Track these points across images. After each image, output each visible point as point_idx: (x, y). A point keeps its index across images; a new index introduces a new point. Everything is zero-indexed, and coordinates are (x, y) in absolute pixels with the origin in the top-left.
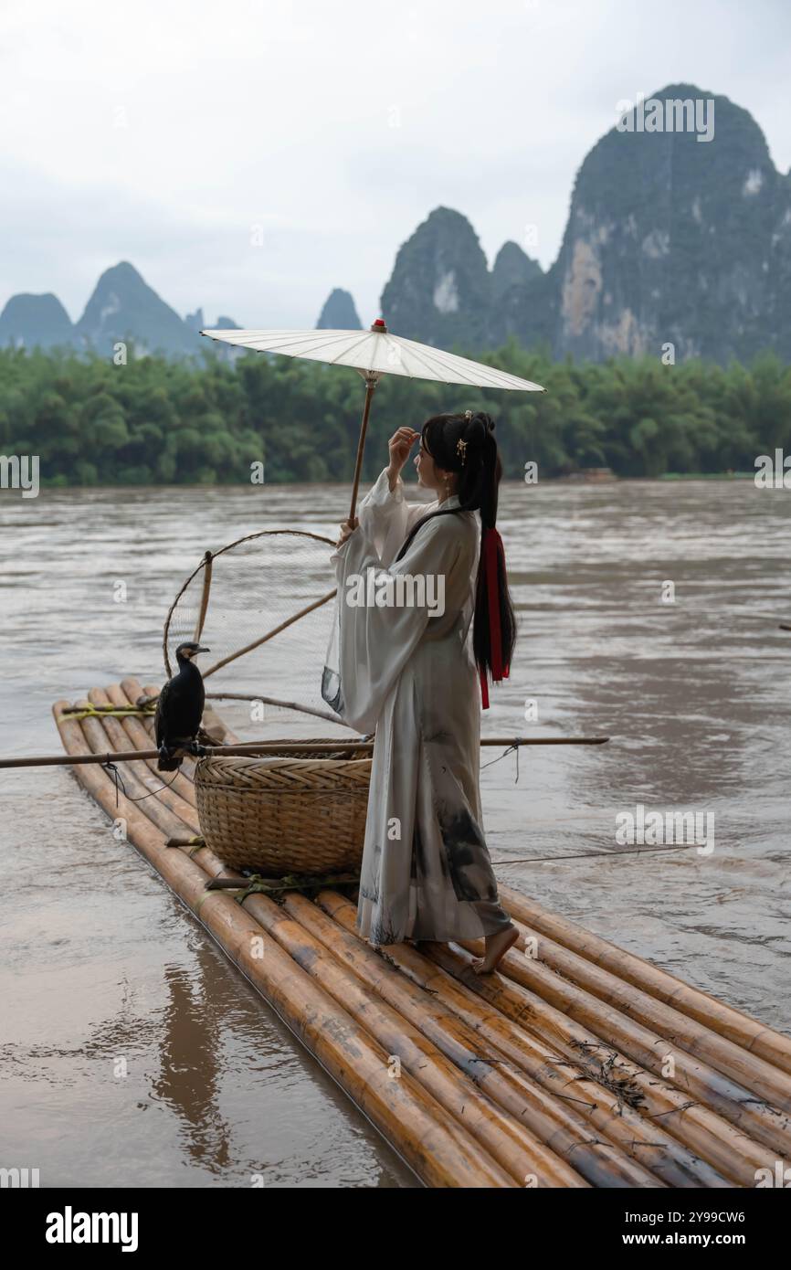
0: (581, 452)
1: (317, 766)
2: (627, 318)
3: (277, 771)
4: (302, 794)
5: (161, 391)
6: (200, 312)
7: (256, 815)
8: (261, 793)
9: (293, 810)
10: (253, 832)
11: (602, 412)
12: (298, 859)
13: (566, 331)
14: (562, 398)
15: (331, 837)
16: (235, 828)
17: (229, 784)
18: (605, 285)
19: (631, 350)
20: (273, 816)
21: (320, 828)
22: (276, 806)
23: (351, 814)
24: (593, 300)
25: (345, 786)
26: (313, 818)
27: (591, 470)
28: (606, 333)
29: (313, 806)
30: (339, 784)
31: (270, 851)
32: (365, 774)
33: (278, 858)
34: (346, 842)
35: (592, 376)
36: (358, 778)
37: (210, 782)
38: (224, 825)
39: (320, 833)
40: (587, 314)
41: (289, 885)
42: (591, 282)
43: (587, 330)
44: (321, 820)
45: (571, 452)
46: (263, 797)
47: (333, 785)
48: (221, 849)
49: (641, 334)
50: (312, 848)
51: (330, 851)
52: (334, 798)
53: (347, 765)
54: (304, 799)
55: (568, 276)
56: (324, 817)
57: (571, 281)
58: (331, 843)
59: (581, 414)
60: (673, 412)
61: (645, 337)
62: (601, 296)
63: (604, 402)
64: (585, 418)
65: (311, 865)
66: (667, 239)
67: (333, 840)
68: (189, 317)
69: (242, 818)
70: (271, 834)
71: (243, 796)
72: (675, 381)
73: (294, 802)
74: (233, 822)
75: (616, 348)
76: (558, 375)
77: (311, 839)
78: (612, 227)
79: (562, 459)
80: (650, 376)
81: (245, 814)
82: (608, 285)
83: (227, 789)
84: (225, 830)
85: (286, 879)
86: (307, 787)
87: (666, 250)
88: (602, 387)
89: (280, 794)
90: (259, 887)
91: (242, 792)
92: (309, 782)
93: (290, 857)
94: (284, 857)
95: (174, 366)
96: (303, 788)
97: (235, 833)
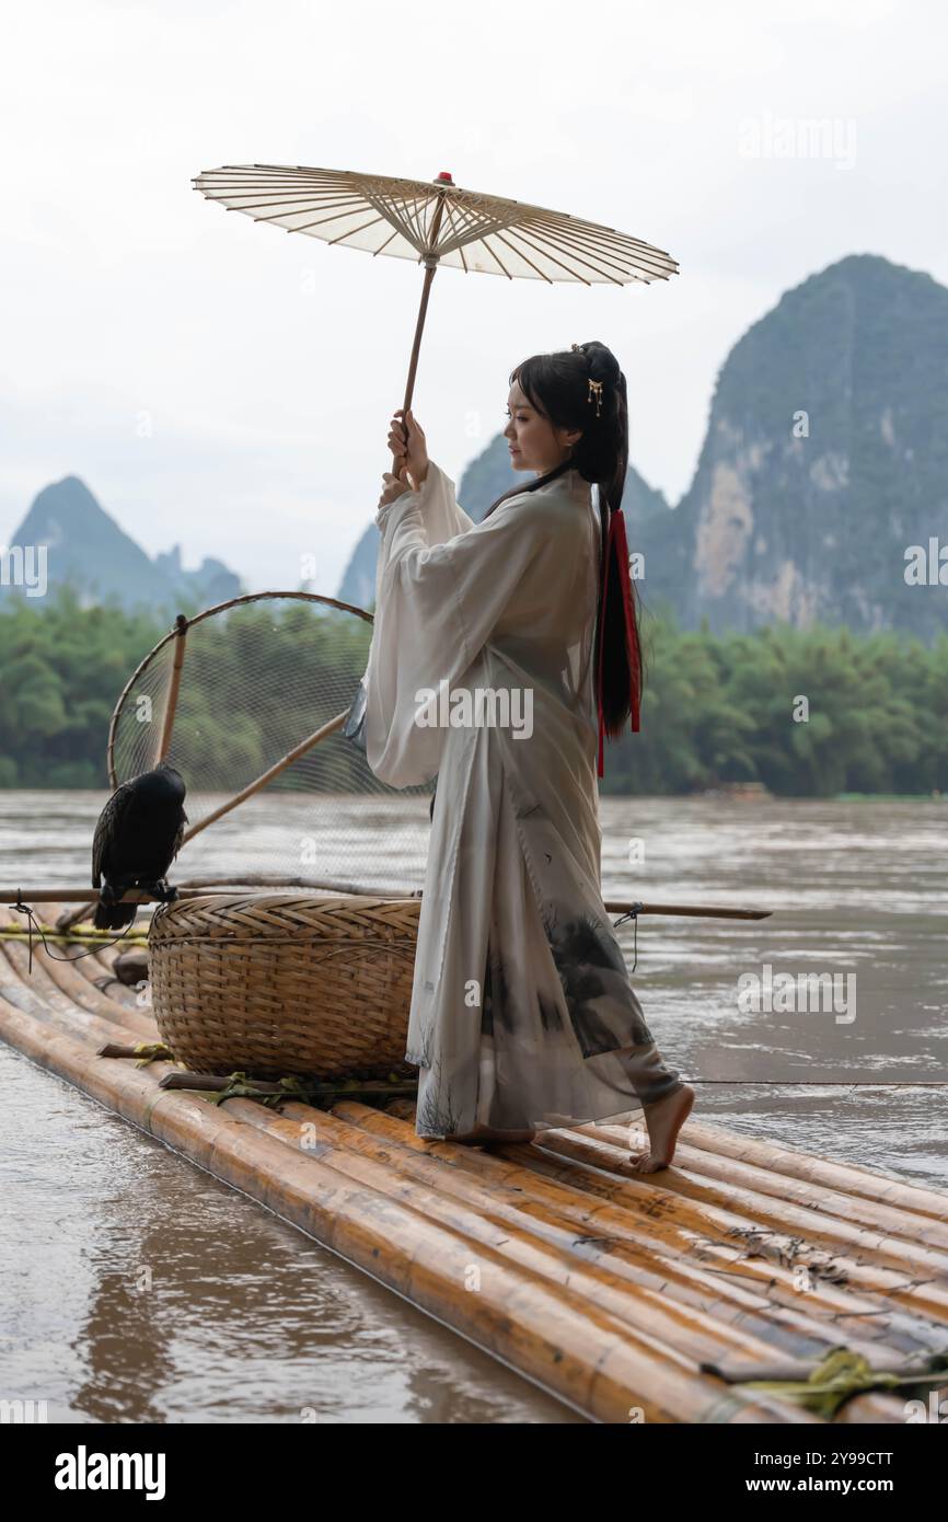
0: (721, 759)
1: (338, 905)
2: (788, 574)
3: (277, 910)
4: (314, 945)
5: (115, 655)
6: (177, 551)
7: (241, 979)
8: (251, 944)
9: (300, 969)
10: (237, 1007)
11: (752, 703)
12: (303, 1048)
13: (702, 589)
14: (695, 681)
15: (356, 1013)
16: (209, 1001)
17: (202, 935)
18: (756, 528)
19: (794, 618)
20: (269, 979)
21: (340, 998)
22: (272, 963)
23: (387, 978)
24: (740, 547)
25: (378, 936)
26: (330, 982)
27: (736, 785)
28: (757, 595)
29: (330, 964)
30: (370, 932)
31: (261, 1037)
32: (411, 921)
33: (273, 1047)
34: (378, 1023)
35: (736, 652)
36: (398, 925)
37: (173, 936)
38: (191, 999)
39: (339, 1006)
40: (732, 568)
41: (288, 1089)
42: (738, 523)
43: (731, 589)
44: (341, 985)
45: (706, 759)
46: (255, 950)
47: (360, 933)
48: (185, 1039)
49: (808, 597)
50: (327, 1029)
51: (353, 1035)
52: (363, 952)
53: (382, 906)
54: (318, 953)
55: (704, 512)
56: (346, 981)
57: (709, 520)
58: (355, 1023)
59: (721, 704)
60: (857, 705)
61: (814, 601)
62: (751, 542)
63: (755, 689)
64: (727, 710)
65: (324, 1059)
66: (845, 465)
67: (358, 1017)
68: (162, 557)
69: (220, 985)
70: (263, 1008)
71: (223, 951)
72: (856, 661)
73: (301, 956)
74: (207, 992)
75: (772, 614)
76: (689, 648)
77: (325, 1015)
78: (769, 446)
79: (694, 767)
80: (821, 653)
81: (224, 978)
82: (761, 527)
83: (199, 943)
84: (193, 1006)
85: (284, 1081)
86: (321, 935)
87: (843, 480)
88: (751, 666)
89: (279, 945)
90: (242, 1089)
91: (222, 945)
92: (324, 928)
93: (292, 1045)
94: (282, 1045)
95: (135, 621)
96: (314, 936)
97: (208, 1010)
